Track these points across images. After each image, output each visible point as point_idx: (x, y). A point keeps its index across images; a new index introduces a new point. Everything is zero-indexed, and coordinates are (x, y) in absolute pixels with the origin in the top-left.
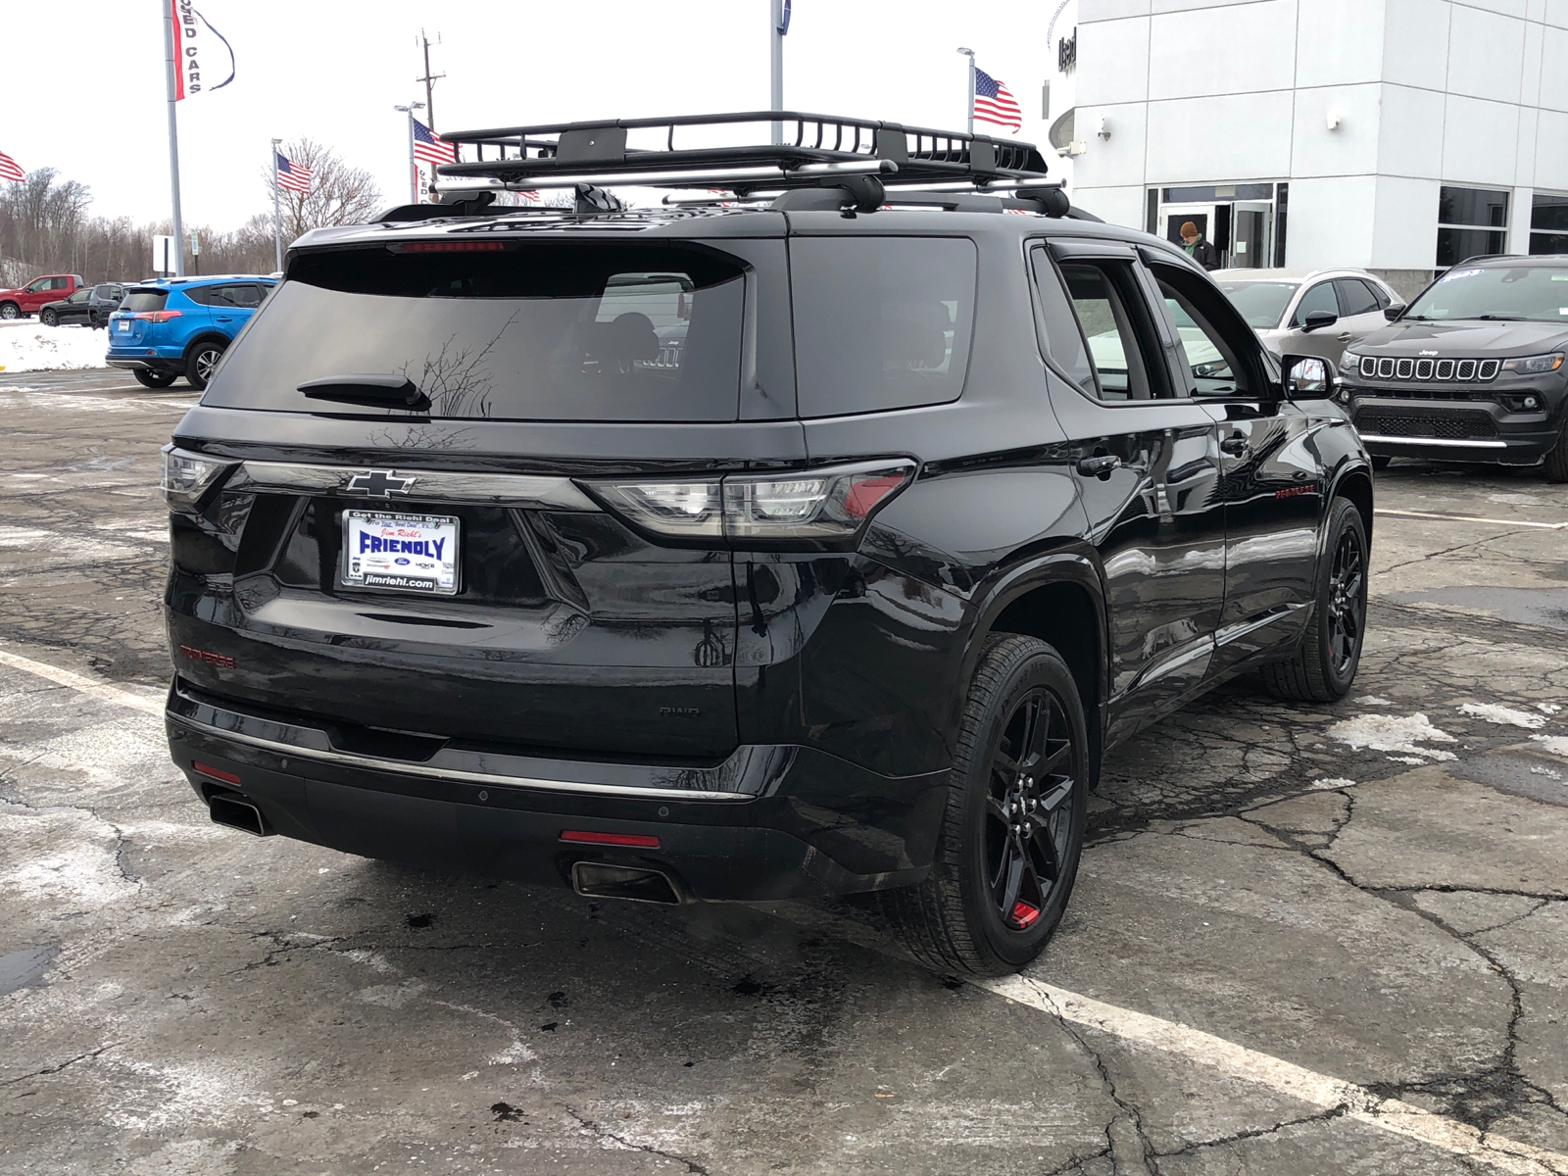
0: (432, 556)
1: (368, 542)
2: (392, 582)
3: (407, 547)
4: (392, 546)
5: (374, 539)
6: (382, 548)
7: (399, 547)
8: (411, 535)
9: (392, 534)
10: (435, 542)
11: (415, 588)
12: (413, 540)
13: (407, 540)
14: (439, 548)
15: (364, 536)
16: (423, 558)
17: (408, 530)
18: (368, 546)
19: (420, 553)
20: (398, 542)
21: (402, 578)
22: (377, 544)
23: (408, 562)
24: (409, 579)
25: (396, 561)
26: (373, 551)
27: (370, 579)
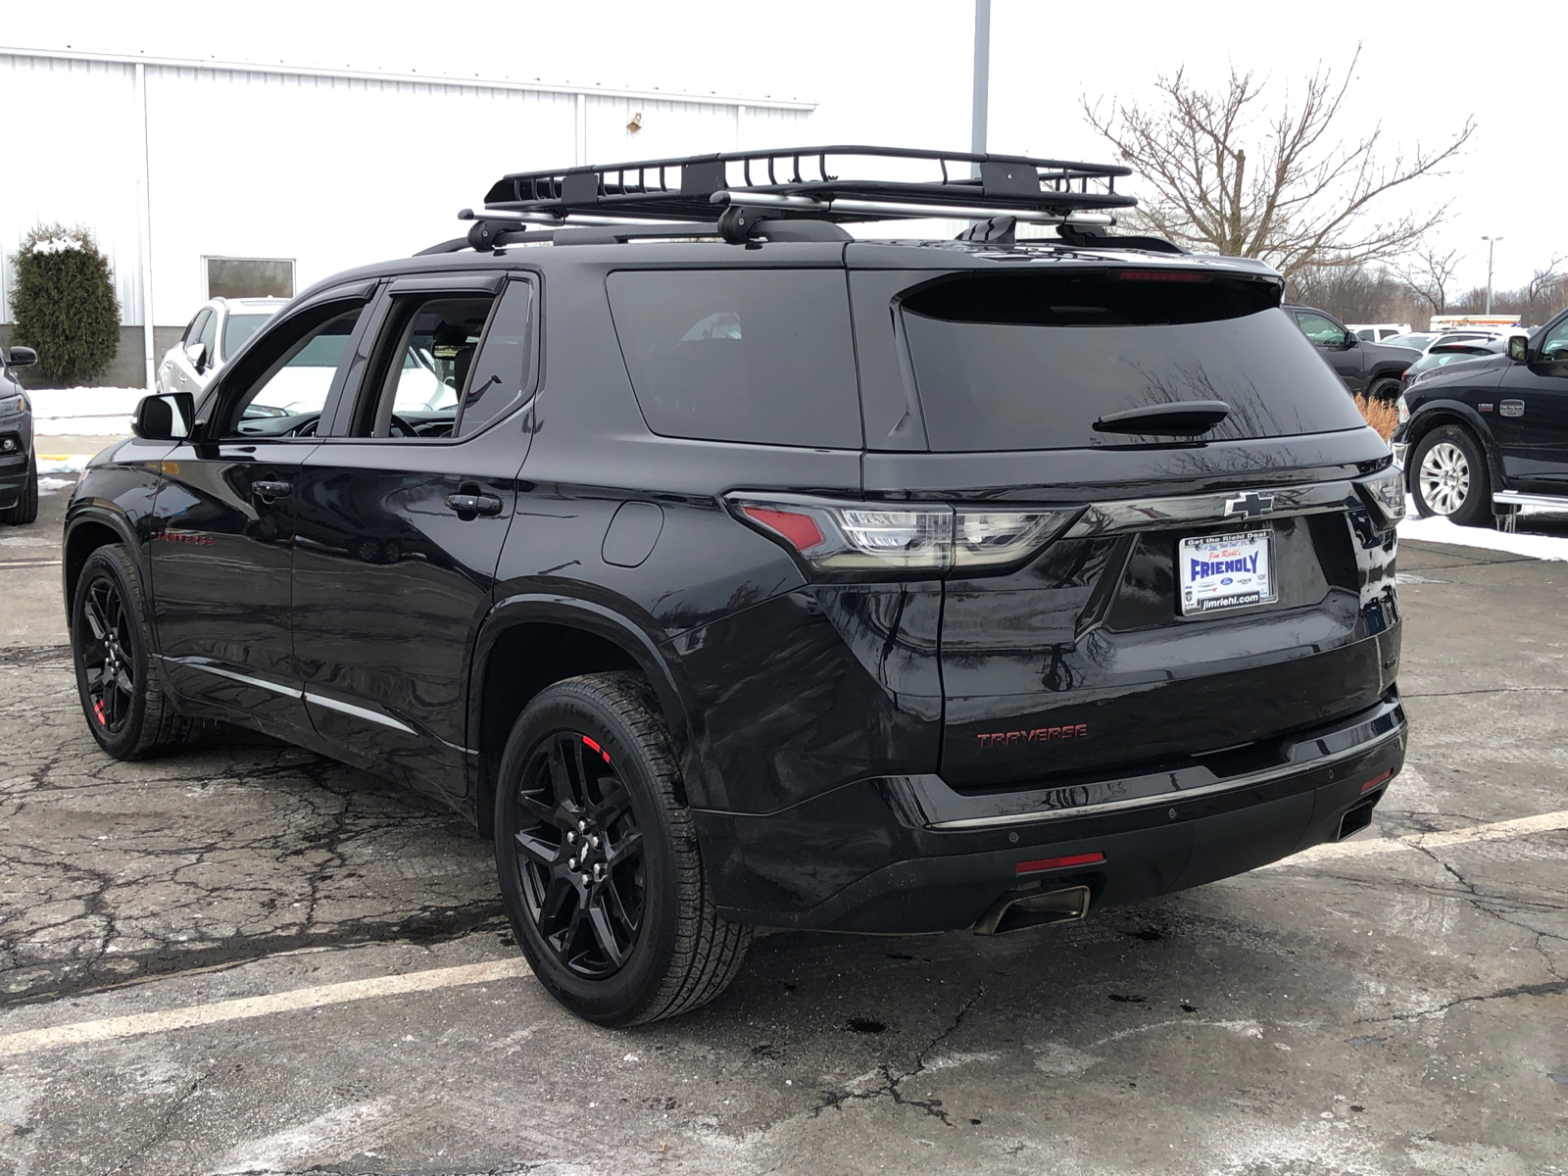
0: (1249, 570)
1: (1198, 569)
2: (1225, 602)
3: (1230, 566)
4: (1217, 568)
5: (1204, 564)
6: (1210, 572)
7: (1224, 567)
8: (1234, 554)
9: (1218, 556)
10: (1251, 557)
11: (1245, 603)
12: (1234, 558)
13: (1229, 559)
14: (1254, 562)
15: (1194, 563)
16: (1243, 575)
17: (1230, 550)
18: (1198, 573)
19: (1240, 570)
20: (1222, 563)
21: (1233, 597)
22: (1206, 569)
23: (1231, 581)
24: (1239, 596)
25: (1222, 582)
26: (1202, 577)
27: (1207, 605)
